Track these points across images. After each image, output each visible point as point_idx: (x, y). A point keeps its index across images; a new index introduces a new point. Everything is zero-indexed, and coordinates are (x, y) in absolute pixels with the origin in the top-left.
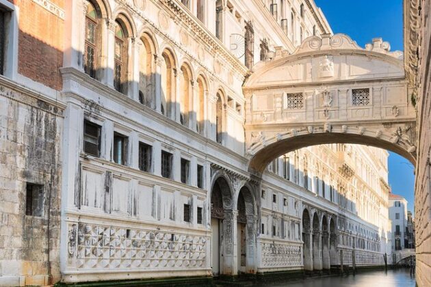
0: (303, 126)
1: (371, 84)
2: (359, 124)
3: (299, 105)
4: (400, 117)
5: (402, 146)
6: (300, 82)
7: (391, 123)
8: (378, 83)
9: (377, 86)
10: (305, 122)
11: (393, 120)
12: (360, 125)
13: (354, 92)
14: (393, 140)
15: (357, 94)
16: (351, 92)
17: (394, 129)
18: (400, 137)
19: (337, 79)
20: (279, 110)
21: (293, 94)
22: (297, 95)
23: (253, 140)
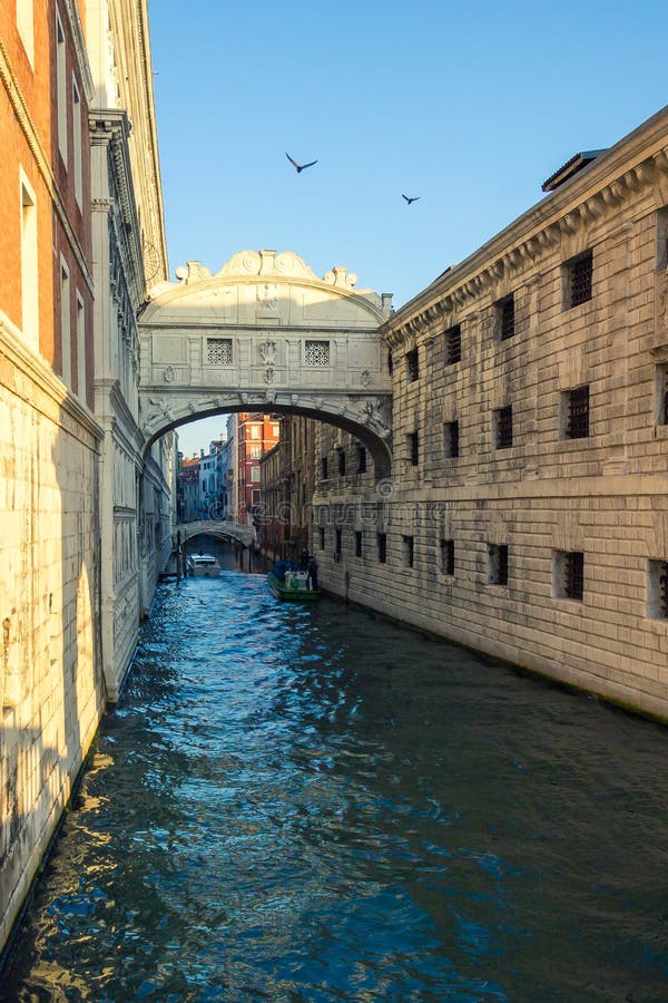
0: (234, 393)
1: (333, 334)
2: (316, 393)
3: (214, 357)
4: (371, 387)
5: (373, 429)
6: (228, 322)
7: (359, 396)
8: (341, 335)
9: (340, 338)
10: (237, 386)
11: (362, 390)
12: (316, 395)
13: (308, 343)
14: (362, 419)
15: (311, 348)
16: (303, 344)
17: (362, 405)
18: (370, 415)
19: (285, 323)
20: (195, 365)
21: (216, 340)
22: (222, 341)
23: (151, 410)
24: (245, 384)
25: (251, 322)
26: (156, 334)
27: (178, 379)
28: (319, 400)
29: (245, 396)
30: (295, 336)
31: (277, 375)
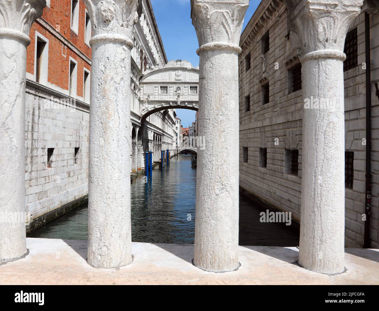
0: (168, 102)
1: (198, 84)
2: (193, 102)
6: (166, 81)
10: (169, 100)
13: (191, 87)
15: (192, 89)
16: (189, 87)
19: (184, 81)
20: (157, 94)
21: (163, 87)
22: (165, 87)
23: (144, 108)
24: (171, 100)
25: (173, 81)
26: (145, 86)
27: (151, 98)
28: (194, 104)
29: (171, 103)
30: (186, 85)
31: (181, 97)
